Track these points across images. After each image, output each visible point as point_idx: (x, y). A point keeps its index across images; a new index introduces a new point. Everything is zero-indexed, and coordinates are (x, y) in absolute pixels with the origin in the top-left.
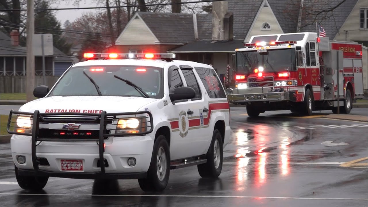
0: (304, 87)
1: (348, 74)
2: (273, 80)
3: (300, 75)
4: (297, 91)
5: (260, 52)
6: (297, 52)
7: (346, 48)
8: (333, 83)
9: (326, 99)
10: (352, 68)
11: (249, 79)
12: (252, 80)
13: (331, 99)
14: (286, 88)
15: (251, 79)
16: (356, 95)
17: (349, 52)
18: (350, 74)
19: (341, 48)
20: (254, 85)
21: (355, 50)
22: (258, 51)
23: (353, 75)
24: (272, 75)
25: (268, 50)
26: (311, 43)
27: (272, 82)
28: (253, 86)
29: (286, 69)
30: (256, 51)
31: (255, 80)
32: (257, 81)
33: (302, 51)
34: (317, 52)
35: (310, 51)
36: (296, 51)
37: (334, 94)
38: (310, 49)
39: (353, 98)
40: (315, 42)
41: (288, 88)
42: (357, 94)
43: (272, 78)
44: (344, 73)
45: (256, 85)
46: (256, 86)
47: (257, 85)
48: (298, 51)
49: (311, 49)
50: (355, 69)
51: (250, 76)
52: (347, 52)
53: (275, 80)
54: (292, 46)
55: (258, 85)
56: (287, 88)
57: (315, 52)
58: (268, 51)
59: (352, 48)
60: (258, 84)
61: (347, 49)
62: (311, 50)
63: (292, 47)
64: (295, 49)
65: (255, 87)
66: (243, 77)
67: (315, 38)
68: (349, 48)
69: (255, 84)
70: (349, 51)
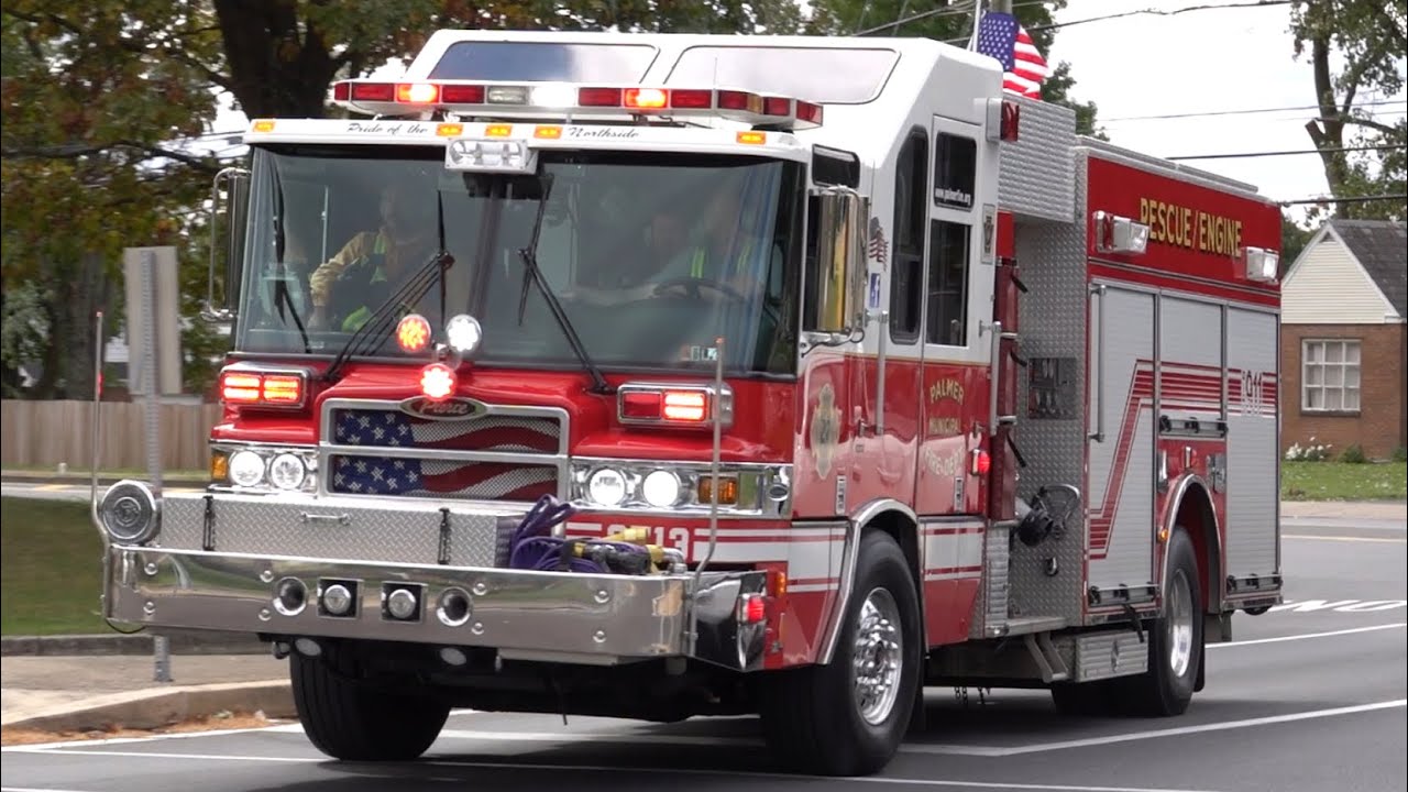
0: (848, 536)
1: (1186, 415)
2: (564, 443)
3: (826, 423)
4: (783, 565)
5: (468, 163)
6: (816, 202)
7: (1188, 212)
8: (1085, 492)
9: (1018, 625)
10: (1217, 374)
11: (338, 415)
12: (364, 422)
13: (1055, 622)
14: (673, 533)
15: (359, 413)
16: (1232, 582)
17: (1203, 246)
18: (1200, 416)
19: (1153, 204)
20: (377, 474)
21: (1238, 238)
22: (456, 158)
23: (1222, 427)
24: (559, 388)
25: (546, 156)
26: (945, 139)
27: (552, 468)
28: (368, 486)
29: (690, 353)
30: (437, 153)
31: (396, 424)
32: (407, 441)
33: (862, 192)
34: (988, 227)
35: (934, 212)
36: (810, 184)
37: (1085, 577)
38: (932, 191)
39: (1211, 610)
40: (978, 134)
41: (693, 539)
42: (1238, 577)
43: (555, 421)
44: (1163, 412)
45: (401, 476)
46: (392, 483)
47: (401, 478)
48: (830, 190)
49: (940, 193)
50: (1235, 384)
51: (343, 385)
52: (1188, 243)
53: (580, 447)
54: (772, 136)
55: (413, 477)
56: (684, 533)
57: (974, 219)
58: (549, 168)
59: (1220, 221)
60: (413, 464)
61: (1190, 219)
62: (938, 201)
63: (773, 144)
64: (803, 166)
65: (383, 490)
66: (282, 389)
67: (980, 102)
68: (1203, 216)
69: (387, 464)
70: (1205, 236)
